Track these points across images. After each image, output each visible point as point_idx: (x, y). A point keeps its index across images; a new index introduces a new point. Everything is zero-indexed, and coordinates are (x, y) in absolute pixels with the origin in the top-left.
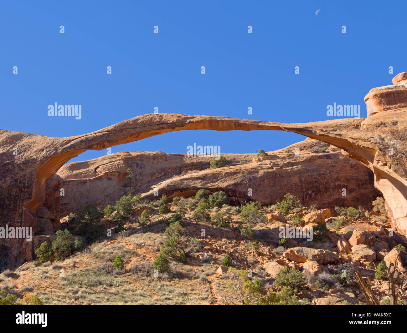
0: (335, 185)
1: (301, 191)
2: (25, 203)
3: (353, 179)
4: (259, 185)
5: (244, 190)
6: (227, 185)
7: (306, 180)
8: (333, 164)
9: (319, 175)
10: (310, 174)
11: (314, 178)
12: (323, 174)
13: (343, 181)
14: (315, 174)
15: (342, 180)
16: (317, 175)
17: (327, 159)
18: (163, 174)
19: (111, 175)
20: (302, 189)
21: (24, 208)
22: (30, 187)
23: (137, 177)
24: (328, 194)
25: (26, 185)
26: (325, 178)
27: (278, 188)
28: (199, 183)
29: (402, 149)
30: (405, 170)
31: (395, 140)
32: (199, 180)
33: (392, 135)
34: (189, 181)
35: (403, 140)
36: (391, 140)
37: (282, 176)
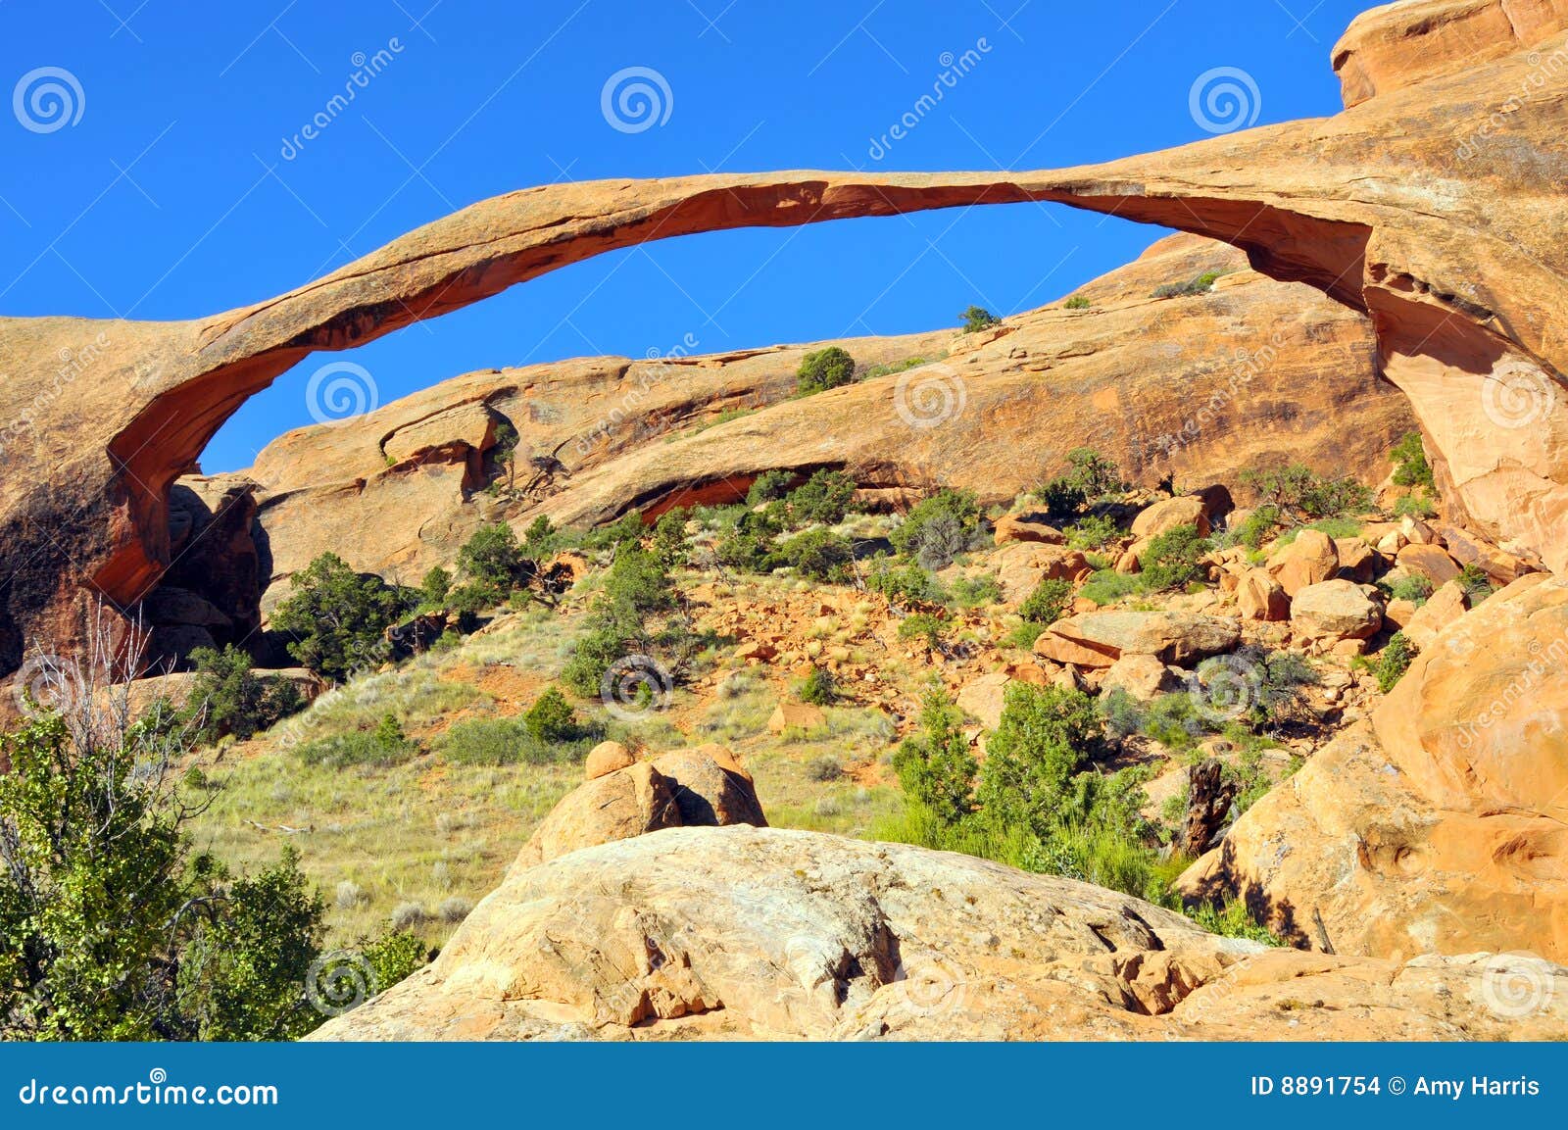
0: (1250, 408)
1: (1129, 441)
3: (1314, 377)
4: (977, 435)
5: (922, 459)
6: (860, 444)
7: (1146, 401)
8: (1242, 331)
9: (1192, 377)
10: (1158, 376)
11: (1175, 390)
12: (1207, 371)
13: (1280, 390)
14: (1177, 374)
15: (1276, 385)
16: (1184, 377)
17: (1219, 314)
18: (628, 434)
20: (1134, 433)
24: (1228, 440)
26: (1212, 386)
27: (1046, 437)
28: (758, 451)
29: (1468, 213)
30: (1481, 289)
31: (1441, 182)
32: (756, 441)
33: (1430, 164)
34: (721, 446)
35: (1470, 177)
36: (1425, 183)
37: (1055, 395)
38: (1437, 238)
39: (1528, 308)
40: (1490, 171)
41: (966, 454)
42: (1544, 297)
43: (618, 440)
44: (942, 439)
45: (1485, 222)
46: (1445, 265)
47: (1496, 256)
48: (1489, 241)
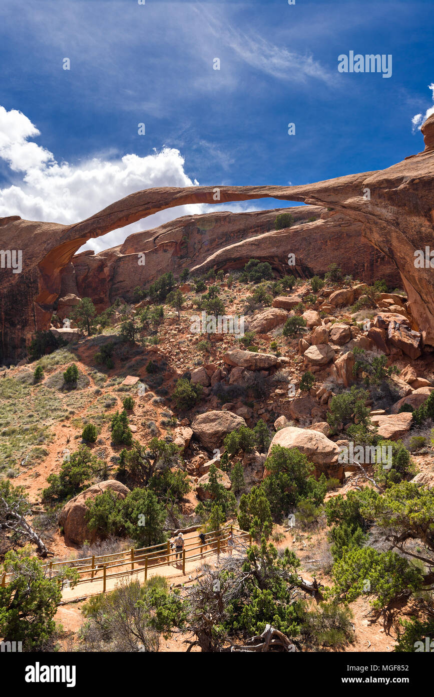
1: (370, 254)
2: (34, 298)
4: (320, 249)
6: (283, 250)
18: (224, 239)
19: (167, 246)
21: (35, 303)
22: (35, 282)
23: (196, 246)
25: (32, 280)
27: (343, 251)
28: (253, 250)
29: (394, 220)
30: (390, 249)
31: (390, 207)
32: (254, 247)
33: (388, 200)
34: (243, 248)
35: (399, 206)
36: (385, 207)
37: (349, 236)
38: (381, 229)
39: (402, 258)
40: (405, 205)
41: (315, 256)
42: (408, 255)
43: (221, 241)
44: (309, 250)
45: (398, 224)
46: (382, 239)
47: (397, 238)
48: (397, 232)
